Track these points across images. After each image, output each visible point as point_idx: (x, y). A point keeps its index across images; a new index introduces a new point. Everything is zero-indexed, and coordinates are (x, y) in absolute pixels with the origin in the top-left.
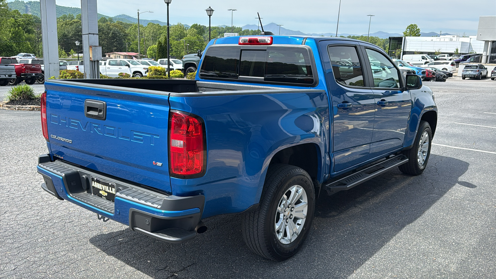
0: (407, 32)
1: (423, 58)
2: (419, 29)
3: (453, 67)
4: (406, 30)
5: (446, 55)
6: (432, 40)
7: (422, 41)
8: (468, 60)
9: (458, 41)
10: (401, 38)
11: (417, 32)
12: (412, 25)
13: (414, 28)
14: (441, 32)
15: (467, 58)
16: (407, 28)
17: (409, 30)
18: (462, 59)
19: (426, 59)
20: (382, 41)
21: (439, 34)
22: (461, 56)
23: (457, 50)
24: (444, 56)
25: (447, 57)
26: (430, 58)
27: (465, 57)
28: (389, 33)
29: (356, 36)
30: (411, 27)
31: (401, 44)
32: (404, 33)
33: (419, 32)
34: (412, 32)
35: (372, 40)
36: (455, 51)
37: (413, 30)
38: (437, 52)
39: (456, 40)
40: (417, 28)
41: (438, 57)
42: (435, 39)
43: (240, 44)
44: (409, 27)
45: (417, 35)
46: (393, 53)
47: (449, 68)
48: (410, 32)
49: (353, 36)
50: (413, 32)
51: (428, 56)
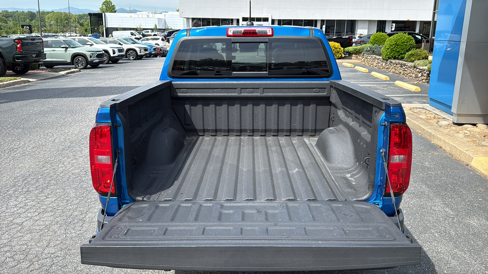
0: (103, 8)
1: (132, 34)
2: (114, 6)
3: (164, 42)
4: (101, 6)
5: (150, 31)
6: (131, 16)
7: (122, 17)
8: (172, 35)
9: (154, 17)
10: (101, 14)
11: (113, 9)
12: (107, 1)
13: (109, 4)
14: (130, 8)
15: (171, 34)
16: (102, 4)
17: (105, 6)
18: (167, 34)
19: (135, 35)
20: (77, 16)
21: (128, 10)
22: (165, 32)
23: (156, 26)
24: (148, 32)
25: (151, 32)
26: (138, 34)
27: (169, 32)
28: (80, 9)
29: (46, 11)
30: (106, 3)
31: (102, 20)
32: (101, 9)
33: (115, 8)
34: (107, 8)
35: (65, 16)
36: (154, 27)
37: (108, 6)
38: (139, 27)
39: (152, 17)
40: (112, 4)
41: (144, 33)
42: (133, 15)
43: (228, 36)
44: (104, 4)
45: (113, 11)
46: (96, 29)
47: (161, 43)
48: (106, 8)
49: (43, 11)
50: (109, 8)
51: (136, 32)
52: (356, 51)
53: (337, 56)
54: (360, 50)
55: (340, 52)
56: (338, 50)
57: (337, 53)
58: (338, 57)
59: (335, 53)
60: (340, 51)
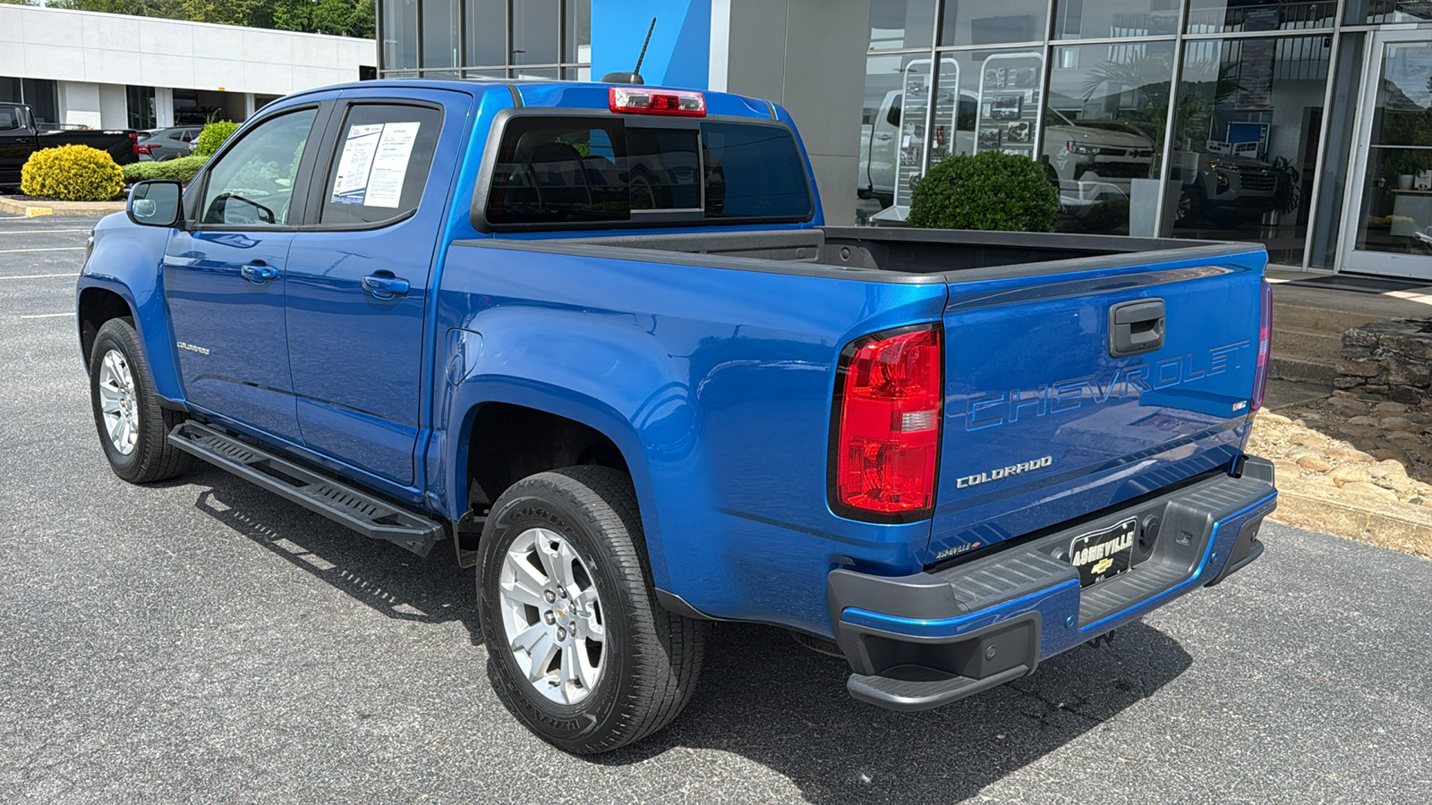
43: (614, 109)
52: (167, 174)
53: (110, 190)
54: (177, 173)
55: (116, 179)
56: (109, 170)
57: (106, 180)
58: (111, 193)
59: (101, 182)
60: (115, 175)
